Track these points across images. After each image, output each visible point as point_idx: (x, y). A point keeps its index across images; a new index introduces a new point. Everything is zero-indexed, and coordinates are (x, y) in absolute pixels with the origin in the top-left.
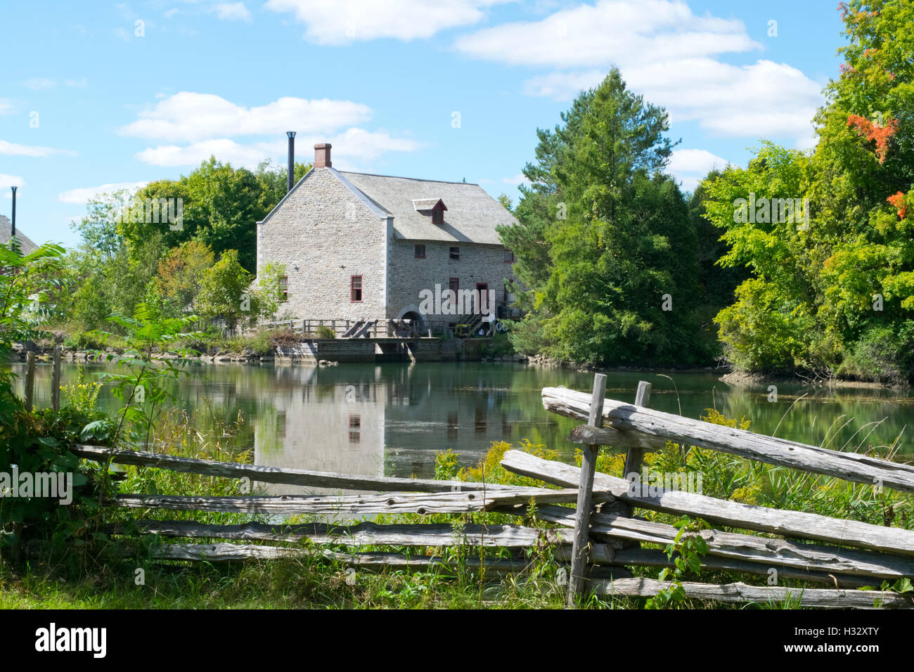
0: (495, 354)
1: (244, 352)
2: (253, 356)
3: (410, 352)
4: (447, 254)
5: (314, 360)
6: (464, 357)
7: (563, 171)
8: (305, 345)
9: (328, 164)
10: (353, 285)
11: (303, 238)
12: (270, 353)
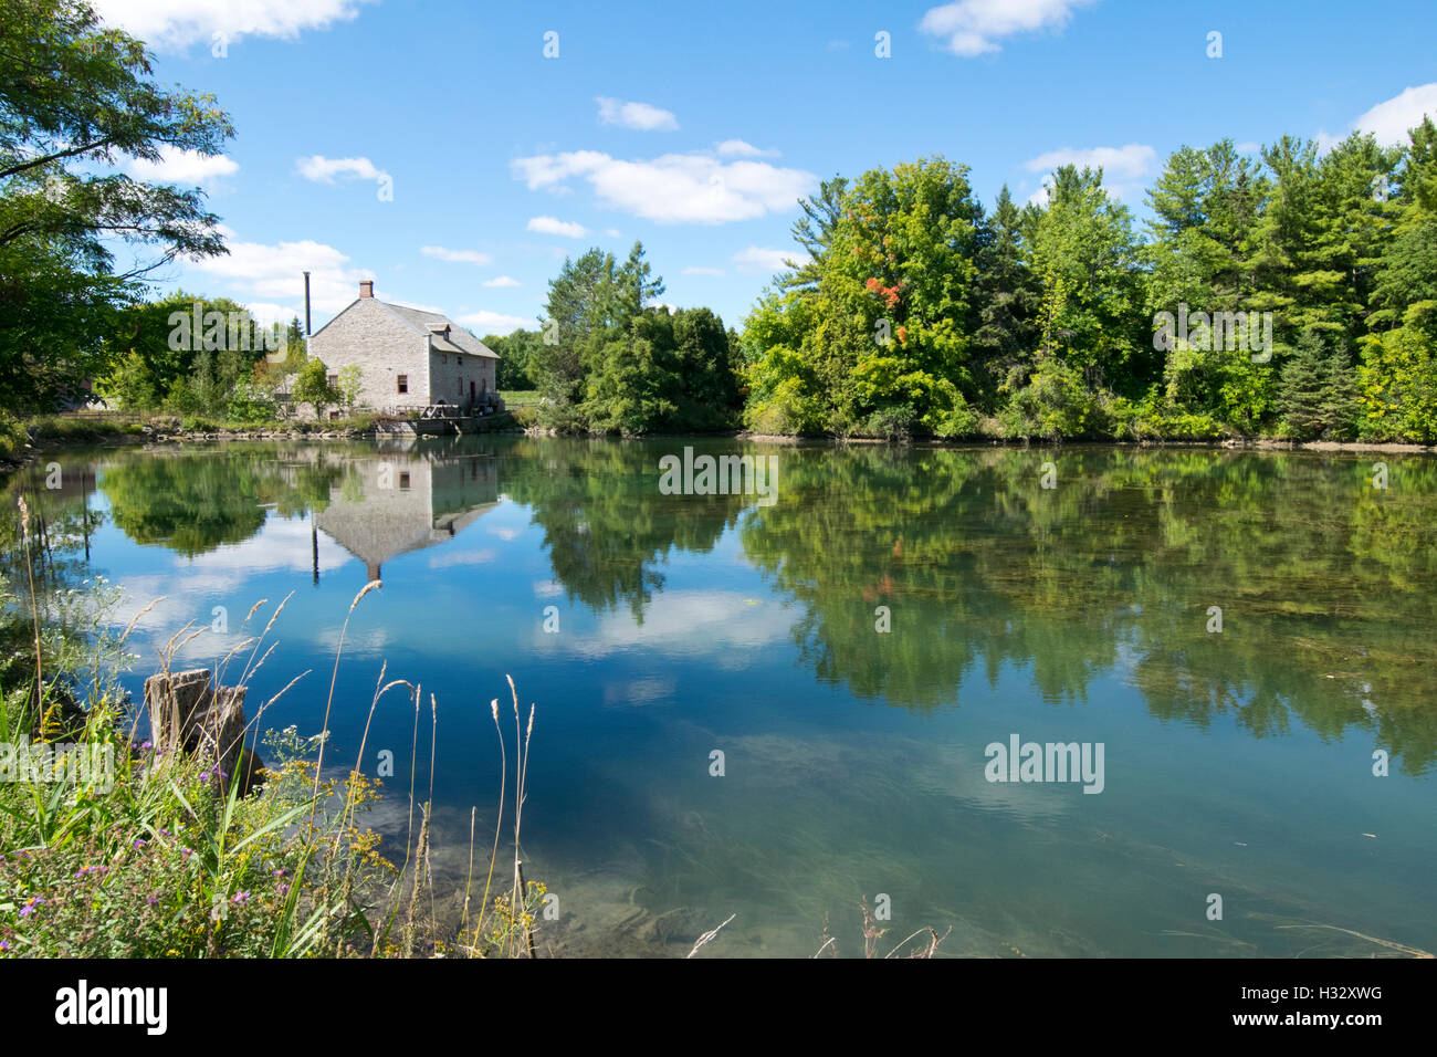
0: (501, 427)
1: (347, 431)
2: (356, 433)
3: (457, 428)
4: (456, 362)
5: (414, 434)
6: (482, 430)
7: (611, 306)
8: (404, 424)
9: (372, 296)
10: (399, 382)
11: (350, 348)
12: (371, 431)
